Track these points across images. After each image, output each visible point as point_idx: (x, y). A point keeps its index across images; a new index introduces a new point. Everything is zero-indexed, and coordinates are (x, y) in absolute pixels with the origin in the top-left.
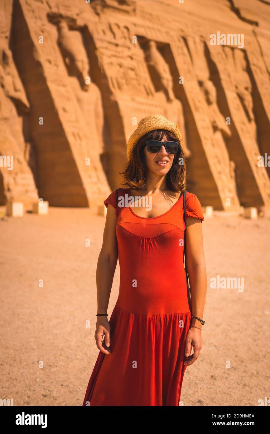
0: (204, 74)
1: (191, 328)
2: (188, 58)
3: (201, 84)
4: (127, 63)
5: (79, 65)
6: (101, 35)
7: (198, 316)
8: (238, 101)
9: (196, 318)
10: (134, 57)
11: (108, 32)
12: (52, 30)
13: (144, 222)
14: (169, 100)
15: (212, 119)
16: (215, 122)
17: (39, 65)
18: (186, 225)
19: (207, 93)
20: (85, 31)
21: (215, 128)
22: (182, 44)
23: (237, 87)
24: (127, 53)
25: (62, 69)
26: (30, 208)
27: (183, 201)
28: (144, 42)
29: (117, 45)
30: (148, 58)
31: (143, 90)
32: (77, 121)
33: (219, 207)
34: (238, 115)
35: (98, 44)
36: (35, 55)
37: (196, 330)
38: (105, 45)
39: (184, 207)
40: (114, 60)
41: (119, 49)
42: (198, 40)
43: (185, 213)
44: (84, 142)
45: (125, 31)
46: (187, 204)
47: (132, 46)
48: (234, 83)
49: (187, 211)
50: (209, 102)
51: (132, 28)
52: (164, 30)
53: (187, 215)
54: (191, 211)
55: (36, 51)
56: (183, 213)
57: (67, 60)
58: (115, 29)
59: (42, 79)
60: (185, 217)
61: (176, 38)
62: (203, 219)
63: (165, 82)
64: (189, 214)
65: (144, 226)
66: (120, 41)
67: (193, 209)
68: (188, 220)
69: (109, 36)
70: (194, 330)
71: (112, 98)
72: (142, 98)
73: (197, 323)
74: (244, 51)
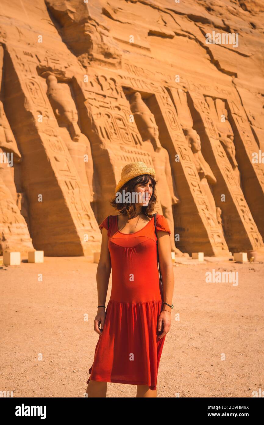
0: (189, 124)
1: (162, 311)
2: (173, 108)
3: (186, 132)
4: (115, 113)
5: (69, 115)
6: (89, 88)
7: (167, 303)
8: (221, 149)
9: (166, 304)
10: (121, 107)
11: (95, 84)
12: (42, 82)
13: (126, 237)
14: (155, 148)
15: (199, 167)
16: (201, 169)
17: (30, 115)
18: (157, 237)
19: (192, 141)
20: (73, 83)
21: (201, 175)
22: (167, 94)
23: (220, 136)
24: (114, 103)
25: (53, 119)
26: (26, 258)
27: (154, 220)
28: (130, 94)
29: (105, 96)
30: (134, 109)
31: (131, 139)
32: (69, 170)
33: (209, 253)
34: (223, 163)
35: (87, 95)
36: (26, 106)
37: (165, 312)
38: (93, 96)
39: (155, 225)
40: (102, 110)
41: (107, 100)
42: (180, 91)
43: (156, 228)
44: (76, 190)
45: (112, 82)
46: (157, 222)
47: (118, 97)
48: (217, 132)
49: (157, 227)
50: (194, 150)
51: (118, 80)
52: (149, 81)
53: (157, 230)
54: (160, 226)
55: (27, 103)
56: (155, 229)
57: (57, 111)
58: (102, 81)
59: (34, 129)
60: (156, 232)
61: (160, 89)
62: (170, 232)
63: (152, 131)
64: (159, 229)
65: (127, 239)
66: (107, 93)
67: (162, 225)
68: (159, 234)
69: (97, 88)
70: (164, 313)
71: (102, 147)
72: (130, 147)
73: (167, 307)
74: (225, 101)
